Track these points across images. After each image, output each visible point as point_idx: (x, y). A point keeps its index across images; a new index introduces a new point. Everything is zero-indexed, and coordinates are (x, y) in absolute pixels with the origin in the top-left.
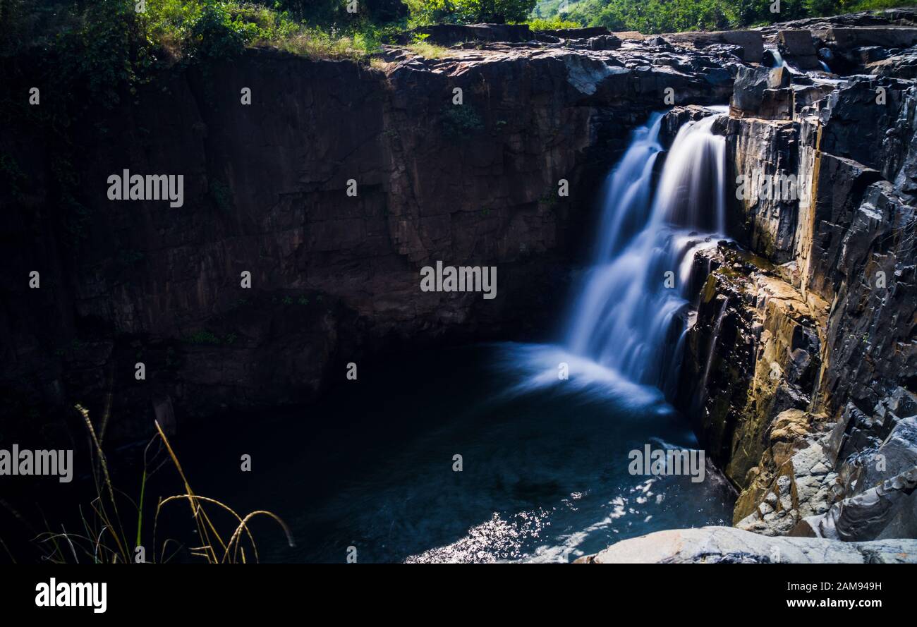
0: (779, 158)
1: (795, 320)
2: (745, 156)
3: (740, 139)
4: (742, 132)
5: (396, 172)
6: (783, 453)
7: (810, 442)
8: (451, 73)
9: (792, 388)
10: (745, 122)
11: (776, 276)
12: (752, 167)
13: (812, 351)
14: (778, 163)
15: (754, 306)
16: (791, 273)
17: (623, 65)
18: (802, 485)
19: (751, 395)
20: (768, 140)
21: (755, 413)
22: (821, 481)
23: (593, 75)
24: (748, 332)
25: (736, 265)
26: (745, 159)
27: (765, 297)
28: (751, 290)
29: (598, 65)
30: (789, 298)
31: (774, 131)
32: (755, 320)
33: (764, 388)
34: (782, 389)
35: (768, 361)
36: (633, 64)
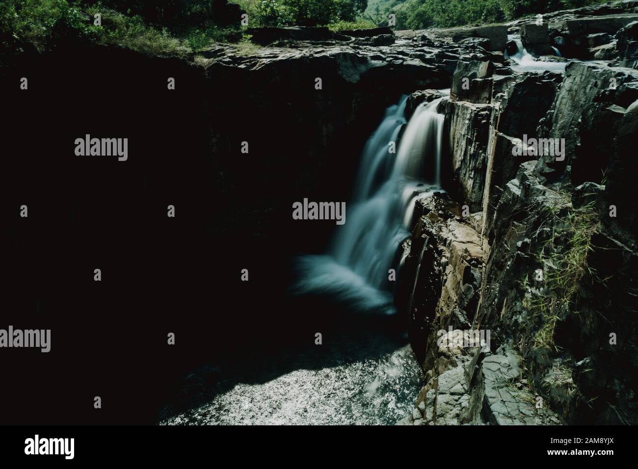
0: (475, 134)
1: (466, 261)
2: (455, 131)
3: (454, 117)
4: (454, 113)
5: (214, 139)
6: (444, 366)
7: (460, 363)
8: (254, 67)
9: (461, 312)
10: (457, 104)
11: (466, 223)
12: (459, 139)
13: (476, 288)
14: (474, 139)
15: (445, 245)
16: (476, 221)
17: (384, 59)
18: (442, 402)
19: (438, 312)
20: (469, 120)
21: (439, 326)
22: (457, 401)
23: (358, 68)
24: (439, 264)
25: (440, 212)
26: (455, 133)
27: (451, 240)
28: (445, 234)
29: (364, 60)
30: (469, 242)
31: (473, 113)
32: (444, 256)
33: (444, 309)
34: (455, 312)
35: (448, 289)
36: (391, 59)
